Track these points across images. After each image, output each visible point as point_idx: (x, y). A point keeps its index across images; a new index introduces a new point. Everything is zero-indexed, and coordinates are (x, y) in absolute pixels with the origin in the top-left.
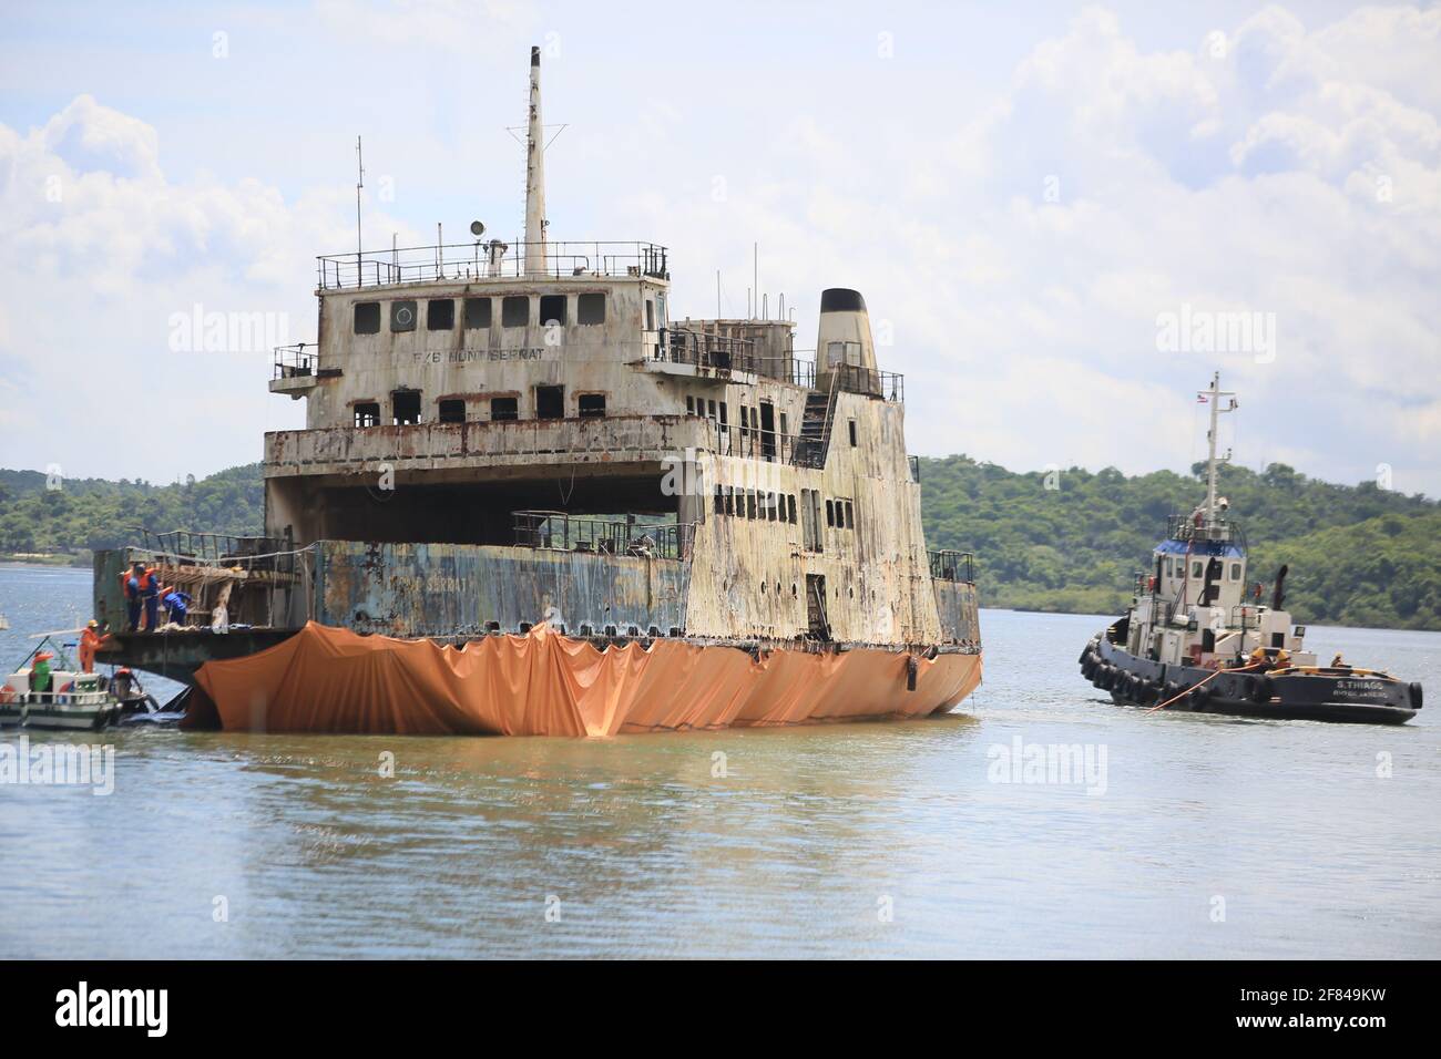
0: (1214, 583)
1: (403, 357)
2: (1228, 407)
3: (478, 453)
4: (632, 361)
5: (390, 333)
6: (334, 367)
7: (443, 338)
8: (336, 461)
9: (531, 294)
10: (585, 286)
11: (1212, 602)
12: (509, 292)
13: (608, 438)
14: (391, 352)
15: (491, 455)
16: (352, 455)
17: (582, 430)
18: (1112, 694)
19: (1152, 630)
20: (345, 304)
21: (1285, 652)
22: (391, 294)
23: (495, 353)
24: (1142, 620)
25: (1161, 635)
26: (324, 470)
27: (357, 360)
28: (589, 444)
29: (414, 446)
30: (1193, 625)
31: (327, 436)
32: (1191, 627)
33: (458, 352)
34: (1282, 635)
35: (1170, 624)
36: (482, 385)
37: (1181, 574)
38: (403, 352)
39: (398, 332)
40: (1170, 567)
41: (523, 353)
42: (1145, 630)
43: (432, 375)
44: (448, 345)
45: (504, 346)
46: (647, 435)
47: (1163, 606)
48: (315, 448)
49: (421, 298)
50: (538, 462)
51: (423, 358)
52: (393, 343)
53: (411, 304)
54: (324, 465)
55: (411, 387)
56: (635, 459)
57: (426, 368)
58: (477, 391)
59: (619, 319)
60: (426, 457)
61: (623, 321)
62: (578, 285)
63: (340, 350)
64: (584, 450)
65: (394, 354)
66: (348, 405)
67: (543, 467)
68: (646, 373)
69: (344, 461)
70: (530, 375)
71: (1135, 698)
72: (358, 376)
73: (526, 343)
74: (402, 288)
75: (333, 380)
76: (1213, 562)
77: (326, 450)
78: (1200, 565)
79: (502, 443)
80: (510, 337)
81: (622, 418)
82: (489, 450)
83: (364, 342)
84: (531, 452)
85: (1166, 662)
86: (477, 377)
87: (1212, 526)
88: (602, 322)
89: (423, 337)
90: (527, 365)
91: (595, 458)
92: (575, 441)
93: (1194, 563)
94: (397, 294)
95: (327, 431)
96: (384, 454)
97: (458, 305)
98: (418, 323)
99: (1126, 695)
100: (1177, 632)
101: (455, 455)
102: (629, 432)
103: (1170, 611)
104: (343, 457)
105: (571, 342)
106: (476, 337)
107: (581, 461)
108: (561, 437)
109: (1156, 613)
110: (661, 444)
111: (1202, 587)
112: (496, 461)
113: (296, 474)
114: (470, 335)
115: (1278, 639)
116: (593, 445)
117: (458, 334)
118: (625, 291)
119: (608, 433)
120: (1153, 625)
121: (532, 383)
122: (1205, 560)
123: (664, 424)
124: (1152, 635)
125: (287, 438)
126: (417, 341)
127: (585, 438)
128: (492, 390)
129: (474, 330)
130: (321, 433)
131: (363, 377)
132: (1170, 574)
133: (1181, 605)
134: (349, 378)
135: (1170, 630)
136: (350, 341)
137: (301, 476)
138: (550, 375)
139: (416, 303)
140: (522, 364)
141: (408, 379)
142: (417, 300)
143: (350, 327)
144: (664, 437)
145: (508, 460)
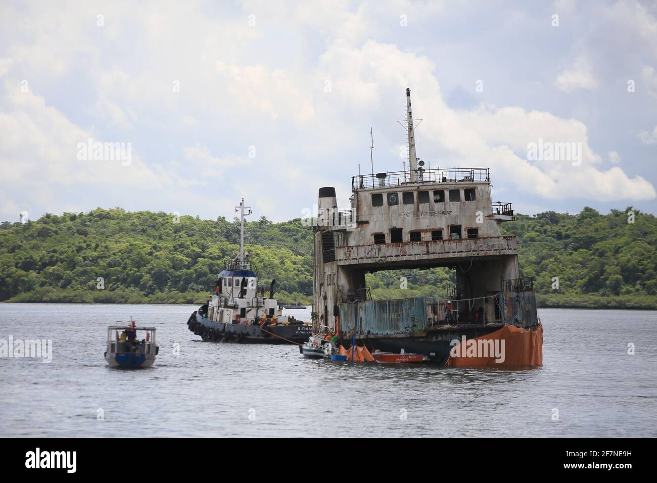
0: (245, 288)
1: (394, 215)
2: (248, 213)
3: (434, 253)
4: (488, 215)
5: (387, 206)
6: (365, 220)
7: (410, 208)
8: (374, 258)
9: (445, 189)
10: (467, 186)
11: (244, 296)
12: (435, 189)
13: (486, 246)
14: (389, 213)
15: (439, 253)
16: (381, 255)
17: (475, 243)
18: (202, 337)
19: (218, 309)
20: (367, 194)
21: (275, 316)
22: (387, 190)
23: (432, 213)
24: (214, 305)
25: (223, 311)
26: (370, 261)
27: (375, 217)
28: (479, 248)
29: (407, 251)
30: (236, 307)
31: (370, 247)
32: (235, 307)
33: (417, 213)
34: (274, 309)
35: (226, 306)
36: (427, 226)
37: (230, 285)
38: (393, 213)
39: (391, 205)
40: (225, 282)
41: (444, 213)
42: (216, 309)
43: (407, 222)
44: (412, 210)
45: (436, 210)
46: (502, 244)
47: (223, 299)
48: (365, 253)
49: (400, 191)
50: (459, 256)
51: (402, 215)
52: (389, 210)
53: (396, 194)
54: (370, 259)
55: (398, 227)
56: (498, 254)
57: (404, 219)
58: (426, 228)
59: (481, 198)
60: (412, 255)
61: (483, 199)
62: (464, 186)
63: (367, 213)
64: (477, 251)
65: (390, 214)
66: (372, 235)
67: (461, 258)
68: (494, 220)
69: (378, 257)
70: (447, 222)
71: (213, 338)
72: (375, 223)
73: (445, 209)
74: (391, 188)
75: (365, 225)
76: (244, 279)
77: (370, 253)
78: (238, 280)
79: (443, 248)
80: (438, 207)
81: (491, 238)
82: (438, 251)
83: (377, 210)
84: (455, 252)
85: (225, 322)
86: (425, 223)
87: (242, 264)
88: (475, 200)
89: (402, 207)
90: (446, 217)
91: (482, 254)
92: (473, 247)
93: (236, 280)
94: (389, 190)
95: (369, 245)
96: (395, 255)
97: (415, 194)
98: (399, 202)
99: (209, 337)
100: (229, 309)
101: (424, 254)
102: (494, 243)
103: (226, 301)
104: (377, 256)
105: (463, 207)
106: (423, 207)
107: (476, 255)
108: (467, 246)
109: (220, 302)
110: (507, 248)
111: (240, 290)
112: (442, 256)
113: (357, 263)
114: (421, 206)
115: (272, 311)
116: (480, 249)
117: (416, 205)
118: (483, 187)
119: (486, 244)
120: (219, 307)
121: (448, 225)
122: (240, 279)
123: (507, 240)
124: (219, 311)
125: (352, 249)
126: (399, 209)
127: (477, 246)
128: (432, 228)
129: (423, 204)
130: (367, 247)
131: (378, 224)
132: (225, 285)
133: (231, 298)
134: (372, 224)
135: (226, 309)
136: (371, 210)
137: (360, 264)
138: (455, 221)
139: (397, 194)
140: (444, 217)
141: (397, 224)
142: (398, 193)
143: (370, 204)
144: (508, 245)
145: (446, 256)
